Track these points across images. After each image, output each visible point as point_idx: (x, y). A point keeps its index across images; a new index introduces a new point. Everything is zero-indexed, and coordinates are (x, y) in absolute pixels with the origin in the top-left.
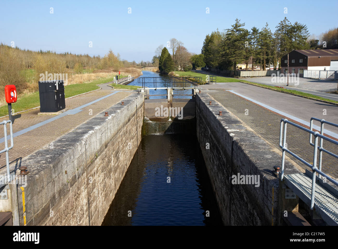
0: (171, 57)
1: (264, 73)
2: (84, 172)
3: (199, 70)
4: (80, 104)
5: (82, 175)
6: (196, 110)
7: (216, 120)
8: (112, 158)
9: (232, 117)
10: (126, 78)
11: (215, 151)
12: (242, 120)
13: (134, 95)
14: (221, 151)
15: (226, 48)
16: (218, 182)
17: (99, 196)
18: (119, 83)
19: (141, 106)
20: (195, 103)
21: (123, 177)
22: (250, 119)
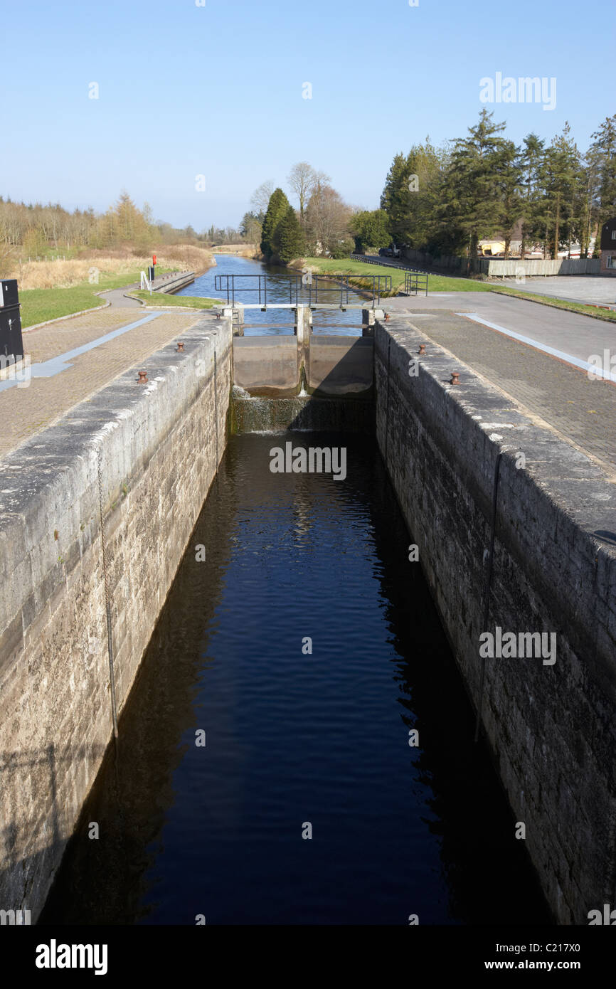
0: (296, 217)
1: (553, 266)
2: (96, 536)
3: (372, 255)
4: (60, 348)
5: (93, 542)
6: (374, 368)
7: (444, 396)
8: (161, 496)
9: (487, 389)
10: (174, 275)
11: (439, 481)
12: (516, 396)
13: (206, 324)
14: (458, 480)
15: (451, 193)
16: (446, 564)
17: (130, 598)
18: (155, 290)
19: (226, 354)
20: (371, 347)
21: (184, 548)
22: (536, 395)
